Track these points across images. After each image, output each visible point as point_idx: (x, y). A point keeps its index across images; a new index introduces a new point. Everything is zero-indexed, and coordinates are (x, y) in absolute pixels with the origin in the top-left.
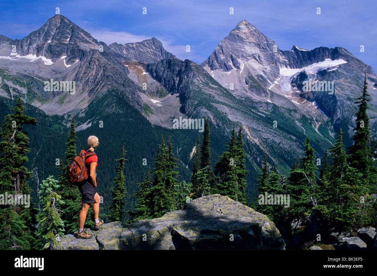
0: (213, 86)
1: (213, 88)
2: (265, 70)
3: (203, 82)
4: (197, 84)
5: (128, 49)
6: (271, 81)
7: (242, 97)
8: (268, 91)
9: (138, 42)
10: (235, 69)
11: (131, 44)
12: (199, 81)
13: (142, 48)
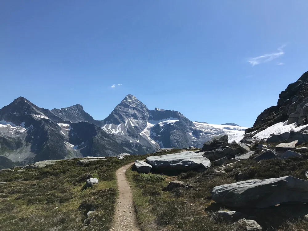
0: (105, 139)
1: (105, 140)
2: (139, 123)
3: (100, 137)
4: (97, 138)
5: (62, 112)
6: (142, 129)
7: (123, 141)
8: (139, 136)
9: (68, 107)
10: (122, 123)
11: (64, 108)
12: (98, 136)
13: (70, 111)
